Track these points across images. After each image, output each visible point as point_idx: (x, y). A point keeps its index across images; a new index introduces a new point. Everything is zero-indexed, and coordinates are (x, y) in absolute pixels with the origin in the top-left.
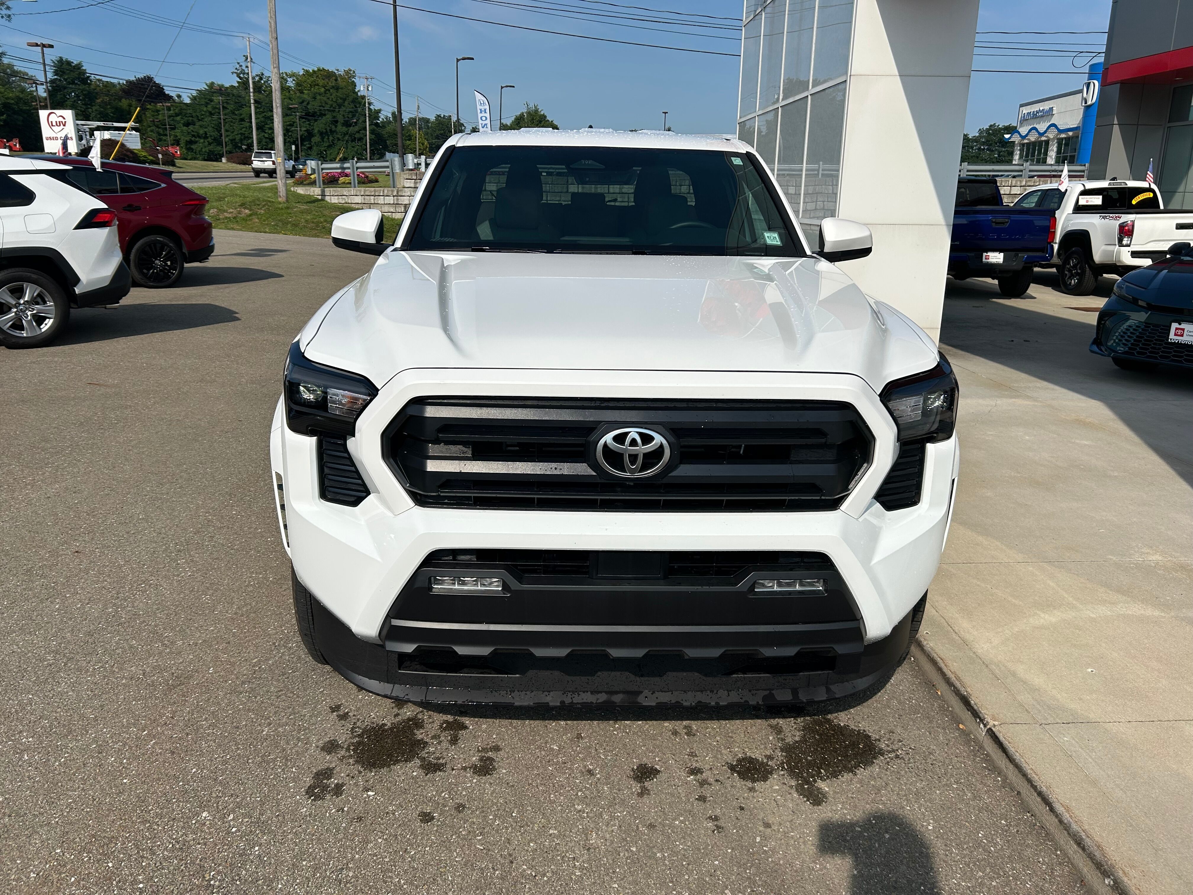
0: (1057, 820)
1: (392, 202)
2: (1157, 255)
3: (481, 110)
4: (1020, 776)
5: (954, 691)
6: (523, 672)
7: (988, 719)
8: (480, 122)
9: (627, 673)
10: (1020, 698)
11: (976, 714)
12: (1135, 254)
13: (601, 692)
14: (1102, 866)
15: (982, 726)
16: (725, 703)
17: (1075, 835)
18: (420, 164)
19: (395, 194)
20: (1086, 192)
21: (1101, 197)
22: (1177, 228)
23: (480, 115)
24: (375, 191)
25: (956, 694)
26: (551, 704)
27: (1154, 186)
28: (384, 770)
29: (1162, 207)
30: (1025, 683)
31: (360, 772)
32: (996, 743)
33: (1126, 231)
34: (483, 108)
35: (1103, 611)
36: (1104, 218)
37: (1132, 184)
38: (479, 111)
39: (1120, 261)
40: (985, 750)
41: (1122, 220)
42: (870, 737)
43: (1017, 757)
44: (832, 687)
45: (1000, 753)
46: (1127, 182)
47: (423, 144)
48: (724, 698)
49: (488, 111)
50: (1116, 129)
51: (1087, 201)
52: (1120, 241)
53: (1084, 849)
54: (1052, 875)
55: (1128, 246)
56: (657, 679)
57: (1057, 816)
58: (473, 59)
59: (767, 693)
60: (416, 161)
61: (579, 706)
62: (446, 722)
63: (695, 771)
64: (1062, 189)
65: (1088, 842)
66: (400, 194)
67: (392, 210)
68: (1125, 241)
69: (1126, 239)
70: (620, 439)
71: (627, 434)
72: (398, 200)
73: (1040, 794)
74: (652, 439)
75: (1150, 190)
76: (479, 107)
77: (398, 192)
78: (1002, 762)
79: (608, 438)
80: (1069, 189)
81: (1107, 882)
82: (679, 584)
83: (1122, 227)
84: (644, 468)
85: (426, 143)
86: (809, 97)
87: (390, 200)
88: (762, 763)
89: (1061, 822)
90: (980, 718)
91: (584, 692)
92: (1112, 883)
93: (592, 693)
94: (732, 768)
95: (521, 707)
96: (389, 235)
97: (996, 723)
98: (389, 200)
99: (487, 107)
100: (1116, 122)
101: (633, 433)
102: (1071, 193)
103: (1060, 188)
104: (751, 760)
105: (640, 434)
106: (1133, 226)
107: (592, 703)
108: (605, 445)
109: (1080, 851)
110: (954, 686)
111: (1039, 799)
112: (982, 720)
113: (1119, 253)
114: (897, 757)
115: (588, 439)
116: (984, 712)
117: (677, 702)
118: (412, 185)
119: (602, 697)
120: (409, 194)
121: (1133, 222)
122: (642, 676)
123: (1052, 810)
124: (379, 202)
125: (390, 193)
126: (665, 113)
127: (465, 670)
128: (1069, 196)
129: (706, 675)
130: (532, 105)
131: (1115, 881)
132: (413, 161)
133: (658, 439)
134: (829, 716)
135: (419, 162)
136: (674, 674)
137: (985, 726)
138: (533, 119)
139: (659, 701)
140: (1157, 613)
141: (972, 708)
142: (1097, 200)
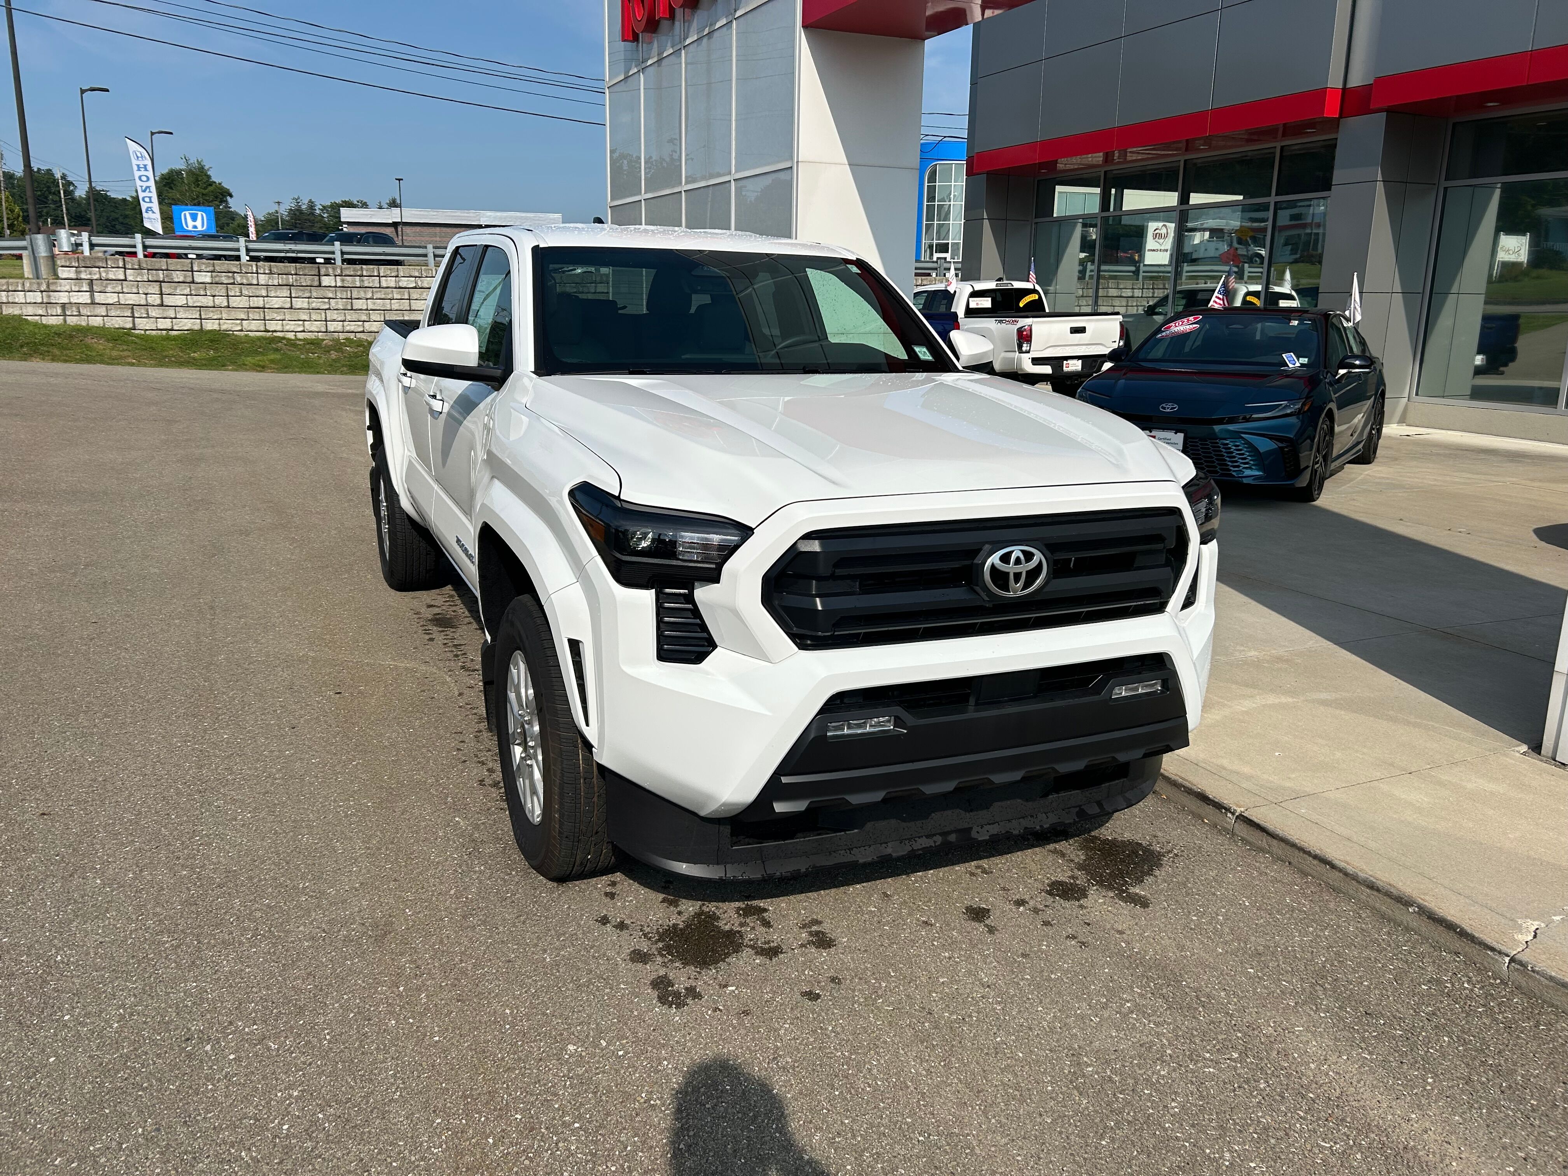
0: (1341, 875)
1: (40, 300)
2: (1055, 362)
3: (138, 166)
4: (1288, 847)
5: (1186, 791)
6: (861, 826)
7: (1234, 807)
8: (139, 183)
9: (958, 811)
10: (1244, 786)
11: (1219, 806)
12: (1036, 361)
13: (935, 835)
14: (1402, 898)
15: (1229, 815)
16: (1048, 826)
17: (1365, 881)
18: (81, 245)
19: (44, 287)
20: (975, 294)
21: (990, 299)
22: (1071, 333)
23: (137, 174)
24: (8, 284)
25: (1189, 793)
26: (894, 855)
27: (1038, 288)
28: (722, 965)
29: (1047, 311)
30: (1238, 773)
31: (700, 973)
32: (1251, 826)
33: (1024, 337)
34: (141, 163)
35: (1247, 705)
36: (1001, 322)
37: (1018, 285)
38: (135, 168)
39: (1021, 369)
40: (1238, 836)
41: (1019, 325)
42: (1141, 844)
43: (1280, 833)
44: (1127, 795)
45: (1258, 833)
46: (1013, 282)
47: (12, 211)
48: (1045, 821)
49: (150, 167)
50: (986, 223)
51: (977, 304)
52: (1020, 347)
53: (1378, 890)
54: (1360, 917)
55: (1028, 352)
56: (985, 812)
57: (1340, 870)
58: (107, 91)
59: (1077, 809)
60: (73, 239)
61: (921, 852)
62: (739, 909)
63: (1020, 903)
64: (951, 289)
65: (1379, 884)
66: (52, 288)
67: (40, 312)
68: (1025, 347)
69: (1025, 345)
70: (1005, 559)
71: (1012, 552)
72: (49, 297)
73: (1316, 857)
74: (1032, 555)
75: (1034, 291)
76: (135, 162)
77: (48, 286)
78: (1263, 841)
79: (994, 559)
80: (957, 290)
81: (1410, 910)
82: (1052, 700)
83: (1020, 331)
84: (1026, 586)
85: (17, 209)
86: (732, 182)
87: (37, 297)
88: (1071, 884)
89: (1346, 874)
90: (1225, 809)
91: (919, 837)
92: (1417, 909)
93: (927, 837)
94: (1050, 893)
95: (865, 865)
96: (45, 349)
97: (1242, 809)
98: (35, 297)
99: (149, 163)
100: (985, 216)
101: (1016, 552)
102: (960, 293)
103: (949, 288)
104: (1061, 883)
105: (1023, 551)
106: (1031, 330)
107: (931, 846)
108: (993, 566)
109: (1375, 893)
110: (1184, 786)
111: (1315, 862)
112: (1228, 810)
113: (1020, 360)
114: (1176, 855)
115: (976, 561)
116: (1226, 801)
117: (1007, 832)
118: (73, 276)
119: (939, 839)
120: (67, 288)
121: (1031, 326)
122: (971, 811)
123: (1333, 866)
124: (17, 300)
125: (35, 287)
126: (400, 180)
127: (799, 835)
128: (959, 299)
129: (1027, 800)
130: (193, 160)
131: (1419, 907)
132: (69, 240)
133: (1038, 556)
134: (1093, 834)
135: (78, 242)
136: (999, 803)
137: (1233, 814)
138: (197, 180)
139: (990, 833)
140: (1290, 700)
141: (1213, 801)
142: (986, 303)
